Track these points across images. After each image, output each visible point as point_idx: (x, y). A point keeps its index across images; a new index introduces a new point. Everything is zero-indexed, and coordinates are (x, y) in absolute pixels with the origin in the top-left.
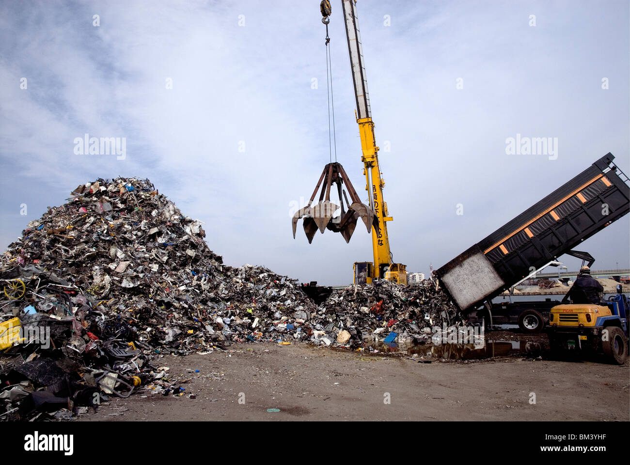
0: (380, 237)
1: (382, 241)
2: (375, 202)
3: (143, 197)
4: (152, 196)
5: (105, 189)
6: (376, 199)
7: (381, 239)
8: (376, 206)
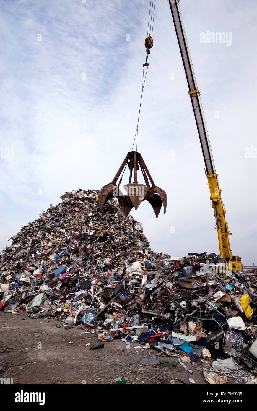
0: (224, 244)
1: (225, 246)
2: (220, 224)
3: (110, 203)
4: (114, 204)
5: (87, 196)
6: (221, 222)
7: (225, 245)
8: (221, 226)
